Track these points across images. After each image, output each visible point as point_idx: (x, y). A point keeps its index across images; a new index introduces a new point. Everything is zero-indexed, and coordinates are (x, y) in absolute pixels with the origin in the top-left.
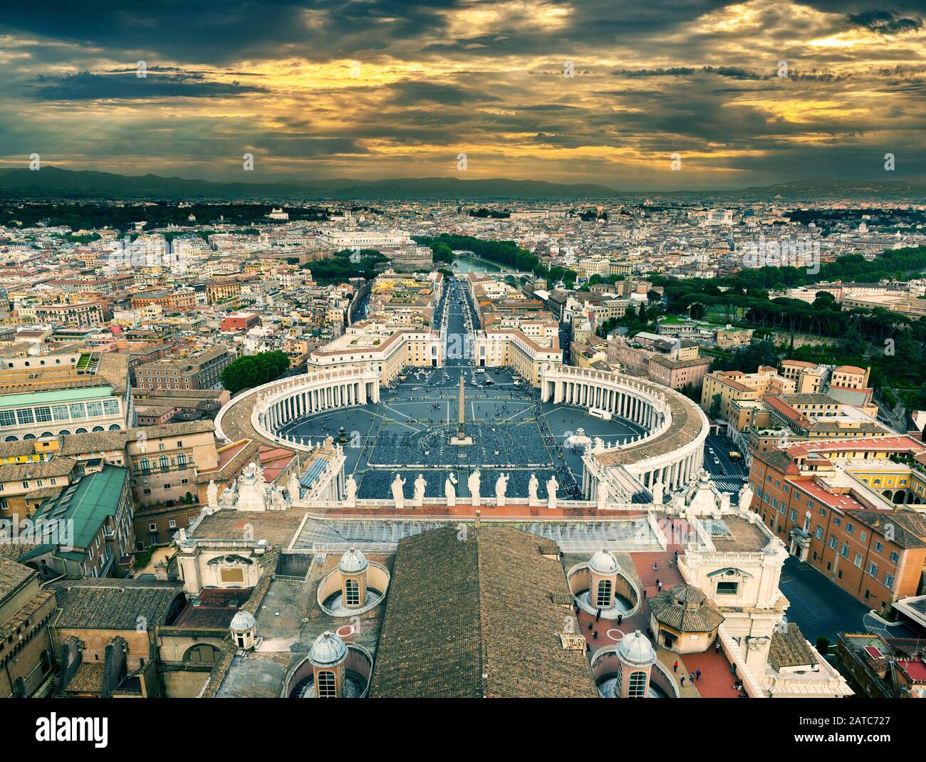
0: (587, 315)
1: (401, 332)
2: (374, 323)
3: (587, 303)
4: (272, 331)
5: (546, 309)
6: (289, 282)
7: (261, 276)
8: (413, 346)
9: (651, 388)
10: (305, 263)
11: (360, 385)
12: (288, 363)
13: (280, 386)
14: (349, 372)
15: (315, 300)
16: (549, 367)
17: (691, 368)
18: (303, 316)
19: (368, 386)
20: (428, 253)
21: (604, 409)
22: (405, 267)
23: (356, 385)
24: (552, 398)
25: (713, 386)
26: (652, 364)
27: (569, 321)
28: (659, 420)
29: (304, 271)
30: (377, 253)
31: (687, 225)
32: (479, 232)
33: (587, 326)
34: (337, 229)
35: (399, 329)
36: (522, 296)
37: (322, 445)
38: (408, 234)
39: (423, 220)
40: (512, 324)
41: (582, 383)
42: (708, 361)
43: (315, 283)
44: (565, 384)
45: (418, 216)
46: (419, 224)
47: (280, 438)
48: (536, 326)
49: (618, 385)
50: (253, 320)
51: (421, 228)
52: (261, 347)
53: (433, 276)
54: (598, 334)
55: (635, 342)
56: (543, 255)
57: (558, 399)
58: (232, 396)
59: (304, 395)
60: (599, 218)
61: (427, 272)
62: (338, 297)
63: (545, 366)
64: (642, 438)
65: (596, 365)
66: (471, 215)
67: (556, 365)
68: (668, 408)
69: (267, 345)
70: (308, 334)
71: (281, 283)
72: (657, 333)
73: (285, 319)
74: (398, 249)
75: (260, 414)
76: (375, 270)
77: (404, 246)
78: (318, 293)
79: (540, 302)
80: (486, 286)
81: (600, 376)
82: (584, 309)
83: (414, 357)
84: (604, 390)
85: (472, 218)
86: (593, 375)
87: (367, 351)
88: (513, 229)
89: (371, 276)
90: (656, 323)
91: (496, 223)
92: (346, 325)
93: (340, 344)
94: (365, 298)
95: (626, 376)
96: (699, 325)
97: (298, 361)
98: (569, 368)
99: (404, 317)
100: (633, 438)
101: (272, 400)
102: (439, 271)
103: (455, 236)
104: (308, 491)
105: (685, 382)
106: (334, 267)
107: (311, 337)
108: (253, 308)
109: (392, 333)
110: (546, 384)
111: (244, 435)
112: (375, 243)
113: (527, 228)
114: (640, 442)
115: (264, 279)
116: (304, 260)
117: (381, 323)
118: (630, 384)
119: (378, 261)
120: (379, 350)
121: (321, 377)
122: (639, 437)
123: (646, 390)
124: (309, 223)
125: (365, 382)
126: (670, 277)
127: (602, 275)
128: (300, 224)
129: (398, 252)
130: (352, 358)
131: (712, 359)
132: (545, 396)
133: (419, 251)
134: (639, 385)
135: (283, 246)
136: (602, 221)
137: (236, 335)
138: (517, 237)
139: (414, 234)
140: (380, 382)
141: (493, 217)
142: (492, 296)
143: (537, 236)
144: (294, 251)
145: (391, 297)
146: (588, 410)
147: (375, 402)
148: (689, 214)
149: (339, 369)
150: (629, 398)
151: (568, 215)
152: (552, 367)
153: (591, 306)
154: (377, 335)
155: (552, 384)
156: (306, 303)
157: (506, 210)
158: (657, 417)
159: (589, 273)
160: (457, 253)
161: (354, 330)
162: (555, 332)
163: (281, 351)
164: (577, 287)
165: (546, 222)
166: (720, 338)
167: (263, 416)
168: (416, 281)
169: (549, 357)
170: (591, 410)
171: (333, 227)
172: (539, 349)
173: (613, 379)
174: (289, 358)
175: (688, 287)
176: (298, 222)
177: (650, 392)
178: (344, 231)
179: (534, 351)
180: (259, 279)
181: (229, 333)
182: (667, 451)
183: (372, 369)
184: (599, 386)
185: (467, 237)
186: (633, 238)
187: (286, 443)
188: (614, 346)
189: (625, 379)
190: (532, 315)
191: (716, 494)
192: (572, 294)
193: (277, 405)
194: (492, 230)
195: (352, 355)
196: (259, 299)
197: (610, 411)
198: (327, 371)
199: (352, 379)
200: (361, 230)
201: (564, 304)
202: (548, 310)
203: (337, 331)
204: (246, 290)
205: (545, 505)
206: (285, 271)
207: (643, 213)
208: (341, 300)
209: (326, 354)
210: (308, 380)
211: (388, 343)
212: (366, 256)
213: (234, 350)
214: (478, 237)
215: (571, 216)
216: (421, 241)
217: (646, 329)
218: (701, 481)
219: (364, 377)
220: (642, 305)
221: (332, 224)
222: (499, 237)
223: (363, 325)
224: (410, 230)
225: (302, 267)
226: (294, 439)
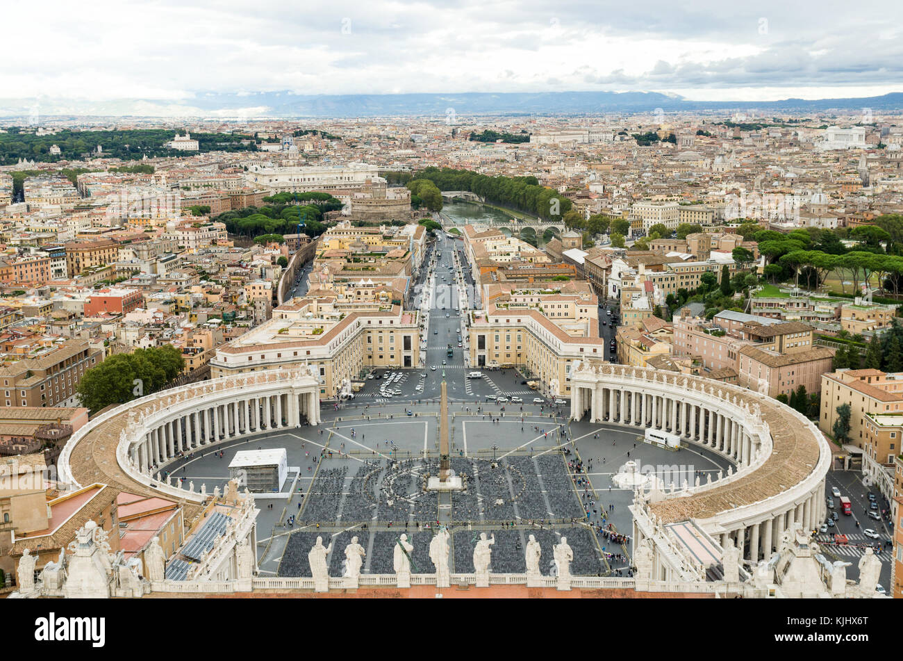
0: (642, 286)
1: (355, 315)
2: (315, 302)
3: (641, 267)
4: (160, 315)
5: (580, 278)
6: (193, 243)
7: (150, 235)
8: (375, 336)
9: (740, 396)
10: (219, 213)
11: (289, 398)
12: (181, 366)
13: (164, 400)
14: (273, 378)
15: (229, 269)
16: (582, 365)
17: (802, 366)
18: (210, 293)
19: (304, 398)
20: (404, 196)
21: (669, 430)
22: (370, 217)
23: (284, 397)
24: (587, 414)
25: (837, 393)
26: (743, 359)
27: (615, 295)
28: (753, 447)
29: (217, 225)
30: (329, 197)
31: (796, 149)
32: (483, 163)
33: (642, 303)
34: (269, 164)
35: (353, 310)
36: (545, 259)
37: (222, 491)
38: (376, 168)
39: (400, 148)
40: (528, 300)
41: (633, 391)
42: (827, 355)
43: (232, 244)
44: (607, 392)
45: (392, 142)
46: (392, 153)
47: (158, 482)
48: (563, 303)
49: (688, 393)
50: (134, 299)
51: (397, 159)
52: (142, 341)
53: (411, 229)
54: (658, 312)
55: (715, 325)
56: (580, 197)
57: (597, 414)
58: (91, 415)
59: (202, 413)
60: (664, 141)
61: (400, 224)
62: (266, 263)
63: (576, 364)
64: (725, 474)
65: (656, 361)
66: (471, 140)
67: (594, 362)
68: (766, 427)
69: (151, 337)
70: (215, 320)
71: (181, 244)
72: (749, 312)
73: (182, 297)
74: (359, 190)
75: (132, 445)
76: (324, 222)
77: (369, 185)
78: (236, 257)
79: (571, 267)
80: (489, 244)
81: (660, 379)
82: (637, 277)
83: (377, 353)
84: (668, 400)
85: (473, 143)
86: (650, 377)
87: (302, 344)
88: (534, 160)
89: (316, 232)
90: (747, 296)
91: (509, 151)
92: (275, 305)
93: (262, 335)
94: (306, 263)
95: (700, 378)
96: (812, 298)
97: (197, 362)
98: (612, 366)
99: (363, 292)
100: (709, 476)
101: (152, 421)
102: (421, 223)
103: (448, 171)
104: (195, 564)
105: (795, 387)
106: (261, 218)
107: (220, 324)
108: (136, 282)
109: (342, 317)
110: (577, 392)
111: (103, 477)
112: (325, 183)
113: (557, 158)
114: (722, 481)
115: (155, 237)
116: (218, 208)
117: (326, 301)
118: (707, 391)
119: (329, 208)
120: (322, 342)
121: (230, 384)
122: (720, 474)
123: (731, 400)
124: (228, 155)
125: (298, 393)
126: (772, 227)
127: (669, 226)
128: (215, 156)
129: (360, 195)
130: (279, 355)
131: (832, 351)
132: (576, 412)
133: (391, 193)
134: (720, 392)
135: (188, 189)
136: (670, 145)
137: (106, 323)
138: (540, 171)
139: (386, 169)
140: (323, 391)
141: (506, 141)
142: (499, 258)
143: (570, 169)
144: (203, 196)
145: (344, 262)
146: (643, 432)
147: (314, 423)
148: (800, 133)
149: (258, 373)
150: (707, 412)
151: (618, 138)
152: (587, 365)
153: (650, 272)
154: (319, 320)
155: (586, 393)
156: (217, 273)
157: (524, 132)
158: (750, 442)
159: (649, 223)
160: (450, 195)
161: (285, 312)
162: (593, 312)
163: (171, 348)
164: (630, 244)
165: (585, 149)
166: (846, 318)
167: (137, 447)
168: (385, 238)
169: (582, 350)
170: (649, 431)
171: (265, 159)
172: (566, 339)
173: (680, 384)
174: (183, 356)
175: (794, 241)
176: (213, 153)
177: (738, 403)
178: (281, 165)
179: (559, 341)
180: (149, 238)
181: (96, 320)
182: (763, 495)
183: (308, 372)
184: (660, 394)
185: (464, 171)
186: (714, 169)
187: (166, 488)
188: (683, 331)
189: (699, 383)
190: (558, 286)
191: (823, 565)
192: (619, 254)
193: (159, 430)
194: (503, 161)
195: (279, 350)
196: (146, 268)
197: (679, 433)
198: (240, 376)
199: (276, 387)
200: (306, 164)
201: (609, 269)
202: (585, 279)
203: (260, 314)
204: (126, 255)
205: (553, 585)
206: (188, 226)
207: (730, 133)
208: (269, 268)
209: (240, 350)
210: (209, 390)
211: (335, 331)
212: (312, 201)
213: (100, 346)
214: (480, 171)
215: (622, 139)
216: (394, 179)
217: (729, 306)
218: (796, 543)
219: (295, 385)
220: (725, 269)
221: (263, 155)
222: (512, 171)
223: (298, 305)
224: (379, 163)
225: (213, 220)
226: (180, 482)
